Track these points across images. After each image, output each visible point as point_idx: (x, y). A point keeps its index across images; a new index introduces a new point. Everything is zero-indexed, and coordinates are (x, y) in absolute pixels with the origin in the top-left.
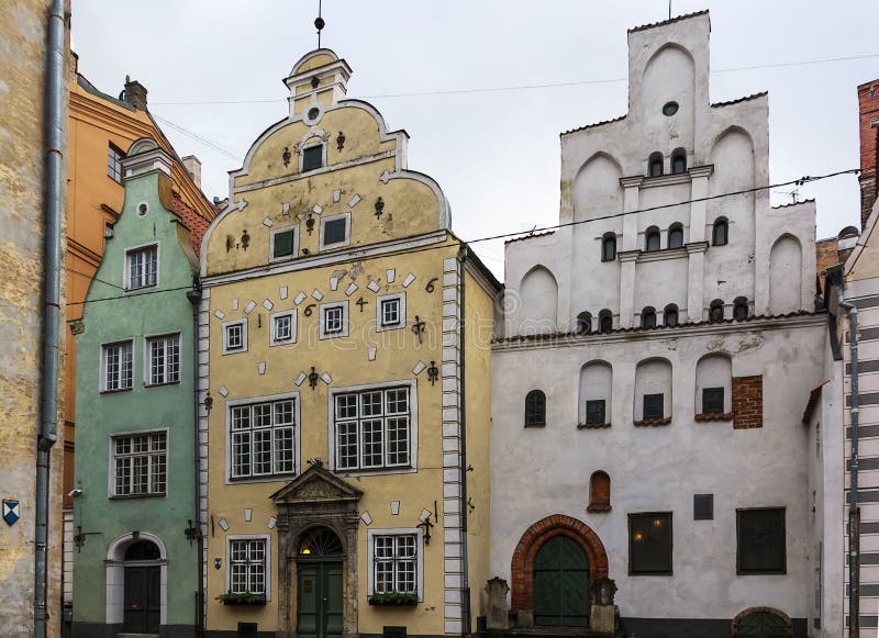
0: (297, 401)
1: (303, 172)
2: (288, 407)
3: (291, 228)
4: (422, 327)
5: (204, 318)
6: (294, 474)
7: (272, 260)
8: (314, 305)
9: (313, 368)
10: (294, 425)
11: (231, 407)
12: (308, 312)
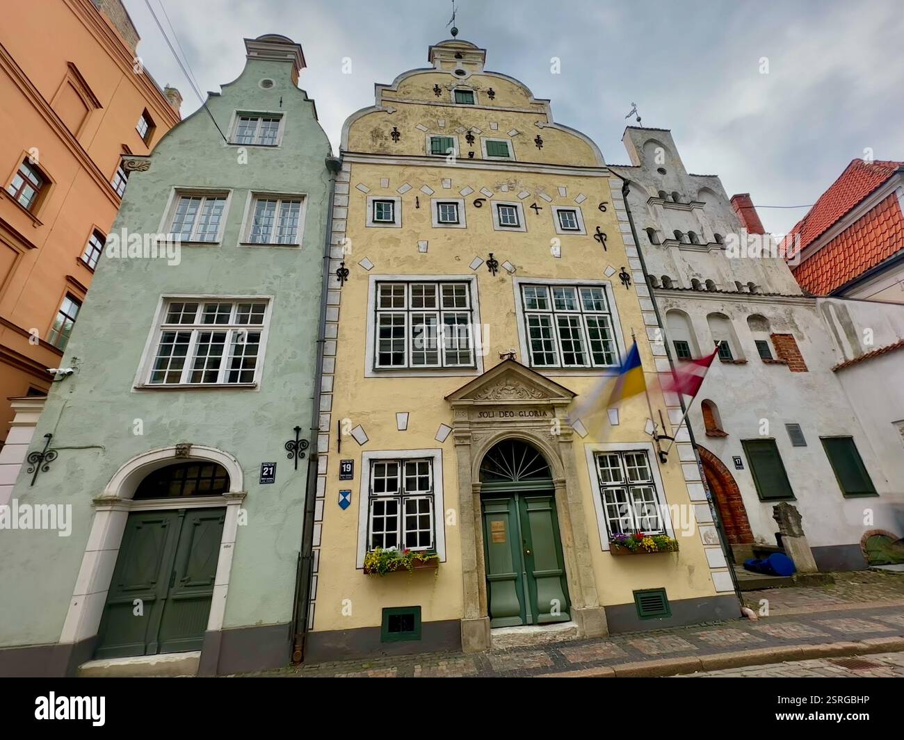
0: (474, 285)
1: (457, 103)
2: (461, 291)
3: (451, 136)
4: (604, 237)
5: (342, 188)
6: (475, 368)
7: (431, 155)
8: (485, 200)
9: (491, 255)
10: (471, 311)
11: (377, 282)
12: (478, 203)
